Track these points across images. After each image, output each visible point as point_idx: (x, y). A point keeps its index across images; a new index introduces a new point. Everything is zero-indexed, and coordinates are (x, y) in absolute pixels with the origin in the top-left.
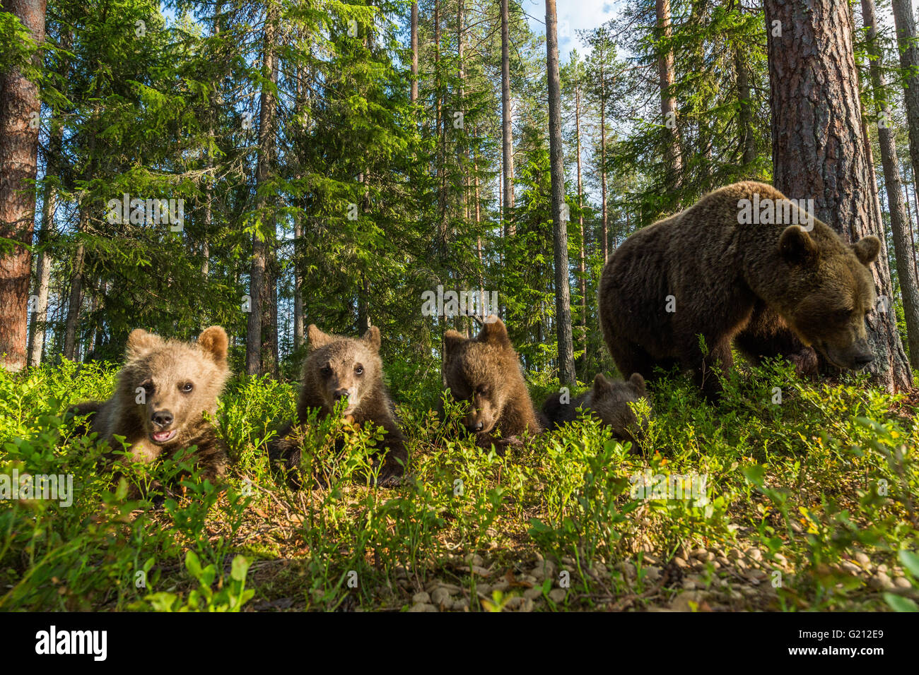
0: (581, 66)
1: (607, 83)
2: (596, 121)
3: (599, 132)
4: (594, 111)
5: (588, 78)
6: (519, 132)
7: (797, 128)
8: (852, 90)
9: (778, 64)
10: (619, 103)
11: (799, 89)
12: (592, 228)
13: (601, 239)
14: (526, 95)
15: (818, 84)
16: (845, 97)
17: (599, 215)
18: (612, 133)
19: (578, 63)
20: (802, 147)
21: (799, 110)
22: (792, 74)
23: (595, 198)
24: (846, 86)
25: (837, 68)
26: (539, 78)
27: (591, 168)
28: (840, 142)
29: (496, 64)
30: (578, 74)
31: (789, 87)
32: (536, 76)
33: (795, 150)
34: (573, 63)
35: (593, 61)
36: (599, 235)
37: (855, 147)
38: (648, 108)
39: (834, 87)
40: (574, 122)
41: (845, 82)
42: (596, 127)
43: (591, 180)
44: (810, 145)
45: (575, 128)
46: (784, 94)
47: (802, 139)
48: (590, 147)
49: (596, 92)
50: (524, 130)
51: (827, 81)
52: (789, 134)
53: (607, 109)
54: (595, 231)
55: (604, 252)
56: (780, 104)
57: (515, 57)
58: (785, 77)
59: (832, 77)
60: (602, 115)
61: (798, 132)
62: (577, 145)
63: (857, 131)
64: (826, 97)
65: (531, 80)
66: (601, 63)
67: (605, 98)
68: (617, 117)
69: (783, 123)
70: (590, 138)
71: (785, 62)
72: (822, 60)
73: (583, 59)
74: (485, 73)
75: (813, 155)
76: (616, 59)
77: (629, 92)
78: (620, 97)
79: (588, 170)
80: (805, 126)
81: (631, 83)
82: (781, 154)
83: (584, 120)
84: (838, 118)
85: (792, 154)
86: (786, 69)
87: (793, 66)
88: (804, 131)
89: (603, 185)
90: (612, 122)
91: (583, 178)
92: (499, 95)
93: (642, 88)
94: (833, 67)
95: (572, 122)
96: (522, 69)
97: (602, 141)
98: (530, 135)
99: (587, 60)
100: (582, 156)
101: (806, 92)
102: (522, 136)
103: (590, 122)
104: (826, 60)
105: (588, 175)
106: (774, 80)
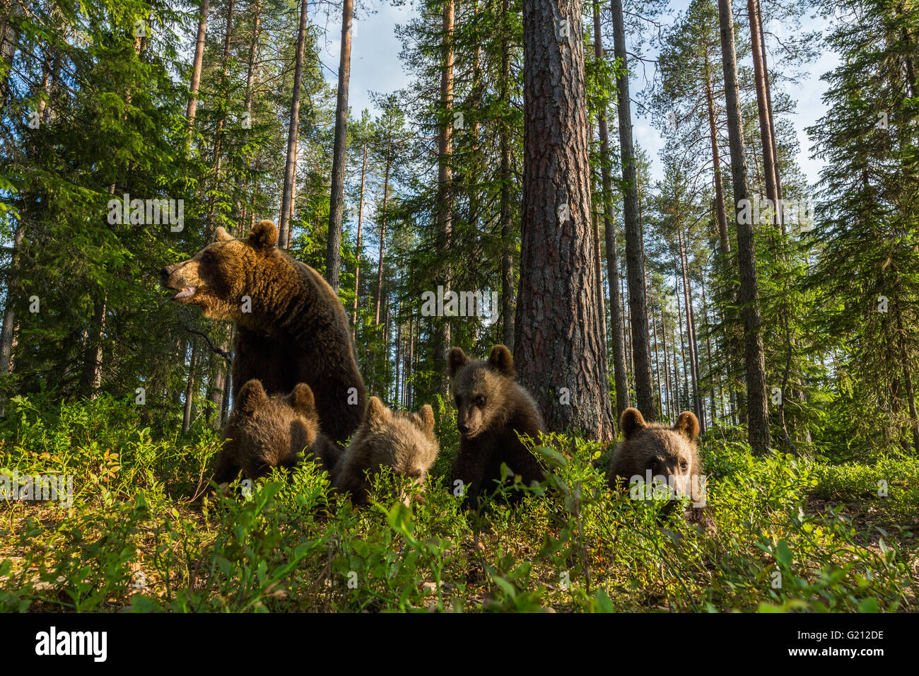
0: (372, 126)
1: (394, 147)
2: (381, 180)
3: (382, 191)
4: (379, 171)
5: (376, 138)
6: (304, 176)
7: (542, 204)
8: (586, 181)
9: (531, 146)
10: (402, 168)
11: (546, 171)
12: (368, 281)
13: (375, 294)
14: (315, 142)
15: (561, 170)
16: (580, 185)
17: (375, 270)
18: (394, 195)
19: (368, 122)
20: (545, 221)
21: (545, 190)
22: (542, 157)
23: (372, 253)
24: (582, 176)
25: (576, 160)
26: (329, 128)
27: (372, 223)
28: (574, 223)
29: (285, 105)
30: (369, 132)
31: (538, 168)
32: (326, 126)
33: (540, 224)
34: (364, 122)
35: (382, 124)
36: (374, 289)
37: (585, 229)
38: (428, 177)
39: (572, 176)
40: (359, 177)
41: (581, 173)
42: (380, 186)
43: (371, 236)
44: (551, 221)
45: (360, 183)
46: (534, 173)
47: (545, 215)
48: (373, 203)
49: (383, 153)
50: (309, 175)
51: (567, 168)
52: (536, 209)
53: (392, 171)
54: (370, 285)
55: (376, 305)
56: (531, 182)
57: (306, 102)
58: (535, 158)
59: (572, 166)
60: (387, 176)
61: (542, 208)
62: (360, 199)
63: (587, 216)
64: (566, 182)
65: (320, 128)
66: (390, 128)
67: (390, 159)
68: (400, 180)
69: (531, 198)
70: (373, 195)
71: (537, 146)
72: (565, 150)
73: (373, 120)
74: (274, 111)
75: (553, 230)
76: (404, 127)
77: (413, 158)
78: (403, 161)
79: (369, 225)
80: (548, 204)
81: (414, 151)
82: (528, 226)
83: (369, 177)
84: (574, 202)
85: (537, 227)
86: (537, 152)
87: (542, 150)
88: (547, 208)
89: (382, 242)
90: (394, 184)
91: (363, 232)
92: (285, 136)
93: (425, 158)
94: (573, 158)
95: (358, 177)
96: (313, 115)
97: (384, 200)
98: (314, 180)
99: (377, 121)
100: (365, 210)
101: (551, 174)
102: (306, 181)
103: (375, 180)
104: (568, 151)
105: (368, 229)
106: (527, 160)
